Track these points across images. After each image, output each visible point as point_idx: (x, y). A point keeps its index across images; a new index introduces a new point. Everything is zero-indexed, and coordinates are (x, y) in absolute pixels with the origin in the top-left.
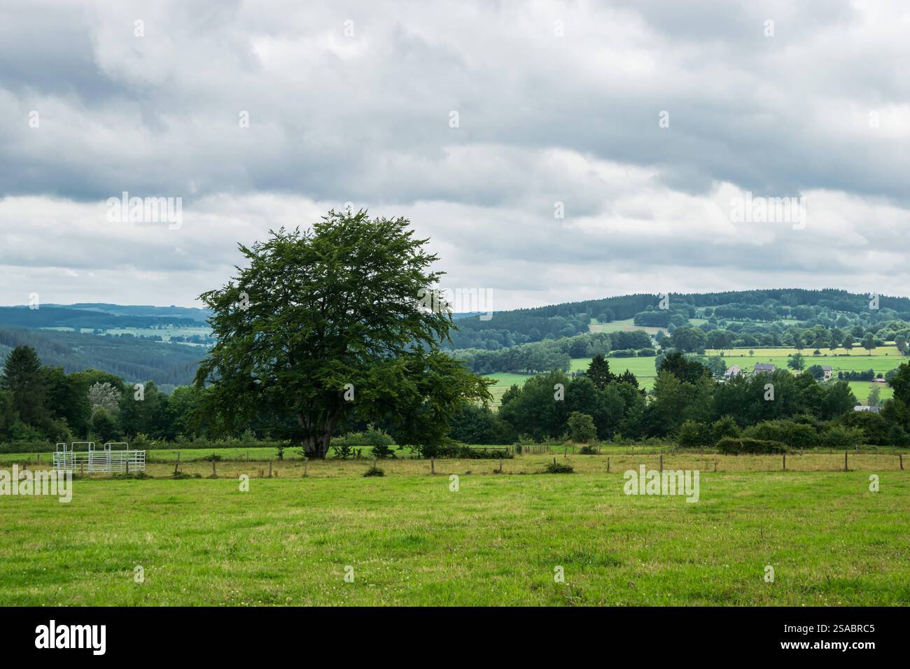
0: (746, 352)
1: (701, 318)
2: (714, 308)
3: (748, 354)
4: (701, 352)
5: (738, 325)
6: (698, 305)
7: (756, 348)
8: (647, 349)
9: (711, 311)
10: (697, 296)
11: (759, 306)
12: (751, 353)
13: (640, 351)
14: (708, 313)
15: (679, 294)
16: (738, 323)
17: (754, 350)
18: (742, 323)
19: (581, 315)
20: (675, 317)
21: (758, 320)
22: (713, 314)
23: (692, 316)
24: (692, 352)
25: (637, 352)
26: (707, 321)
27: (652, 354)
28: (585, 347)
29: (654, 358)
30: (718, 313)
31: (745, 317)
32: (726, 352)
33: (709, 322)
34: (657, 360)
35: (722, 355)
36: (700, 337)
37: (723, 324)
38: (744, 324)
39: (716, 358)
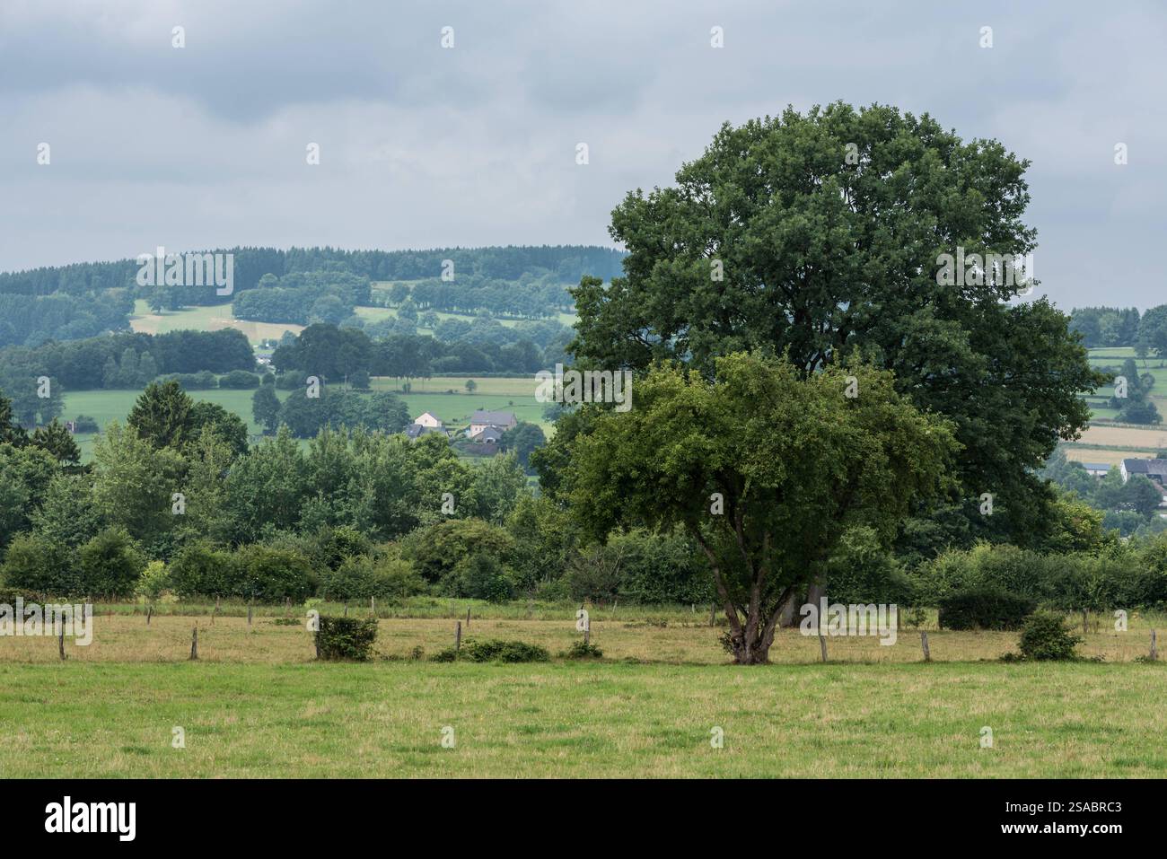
0: (458, 383)
1: (382, 305)
2: (412, 284)
3: (463, 389)
4: (362, 385)
5: (460, 323)
6: (376, 277)
7: (484, 376)
8: (242, 372)
9: (406, 290)
10: (376, 257)
11: (511, 283)
12: (471, 386)
13: (225, 376)
14: (399, 295)
15: (335, 250)
16: (461, 318)
17: (476, 380)
18: (470, 320)
19: (112, 291)
20: (324, 302)
21: (507, 314)
22: (409, 298)
23: (364, 299)
24: (342, 381)
25: (218, 377)
26: (394, 313)
27: (253, 384)
28: (101, 364)
29: (251, 393)
30: (421, 295)
31: (479, 305)
32: (417, 383)
33: (400, 315)
34: (256, 398)
35: (407, 390)
36: (362, 348)
37: (431, 320)
38: (475, 323)
39: (389, 397)
